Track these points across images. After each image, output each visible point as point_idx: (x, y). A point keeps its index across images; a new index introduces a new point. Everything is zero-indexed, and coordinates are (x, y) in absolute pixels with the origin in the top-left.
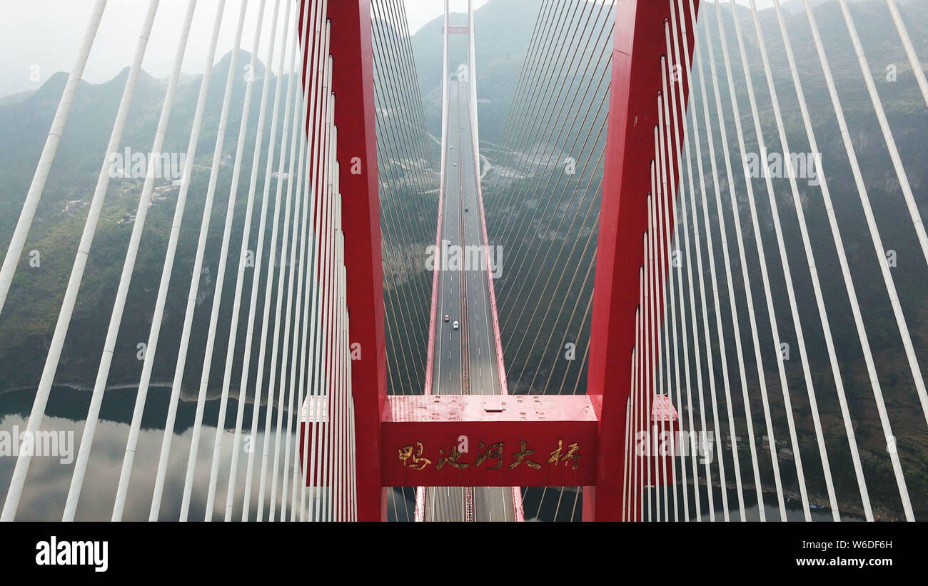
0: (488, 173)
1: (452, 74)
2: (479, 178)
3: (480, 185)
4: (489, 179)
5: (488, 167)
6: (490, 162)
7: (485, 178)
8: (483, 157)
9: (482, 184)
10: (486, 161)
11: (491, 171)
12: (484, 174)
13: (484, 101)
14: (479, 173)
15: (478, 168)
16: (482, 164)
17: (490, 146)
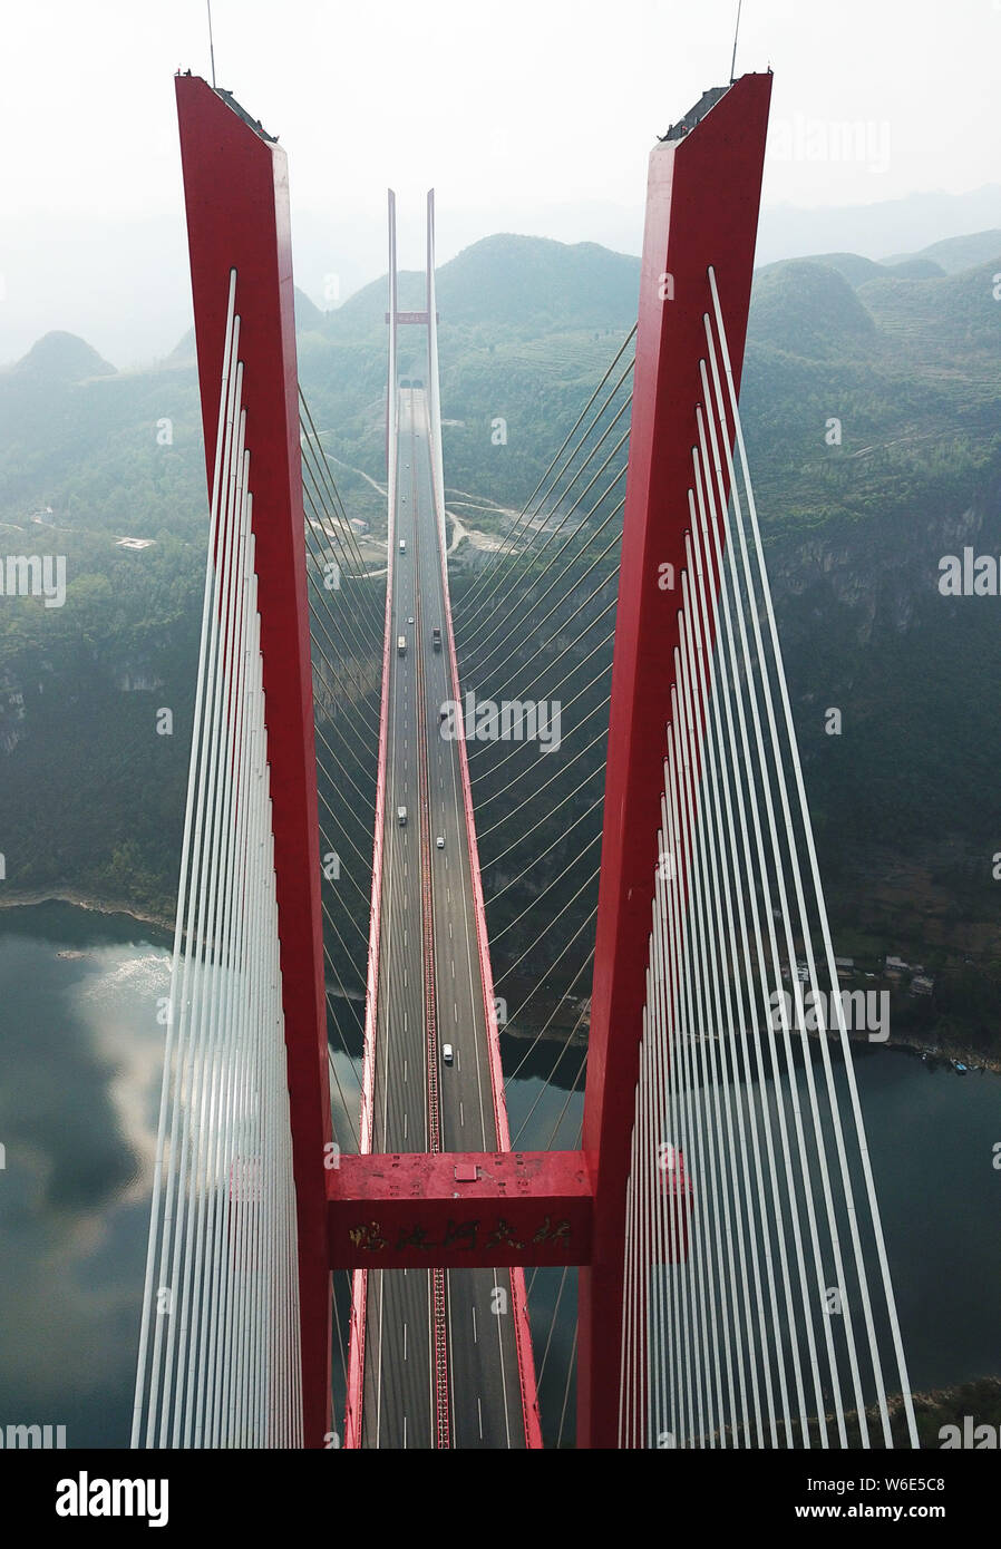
0: (460, 544)
1: (402, 377)
2: (445, 552)
3: (445, 561)
4: (462, 554)
5: (460, 533)
6: (463, 524)
7: (455, 552)
8: (452, 516)
9: (450, 563)
10: (458, 524)
11: (465, 539)
12: (455, 545)
13: (453, 423)
14: (444, 542)
15: (443, 534)
16: (450, 528)
17: (463, 499)
